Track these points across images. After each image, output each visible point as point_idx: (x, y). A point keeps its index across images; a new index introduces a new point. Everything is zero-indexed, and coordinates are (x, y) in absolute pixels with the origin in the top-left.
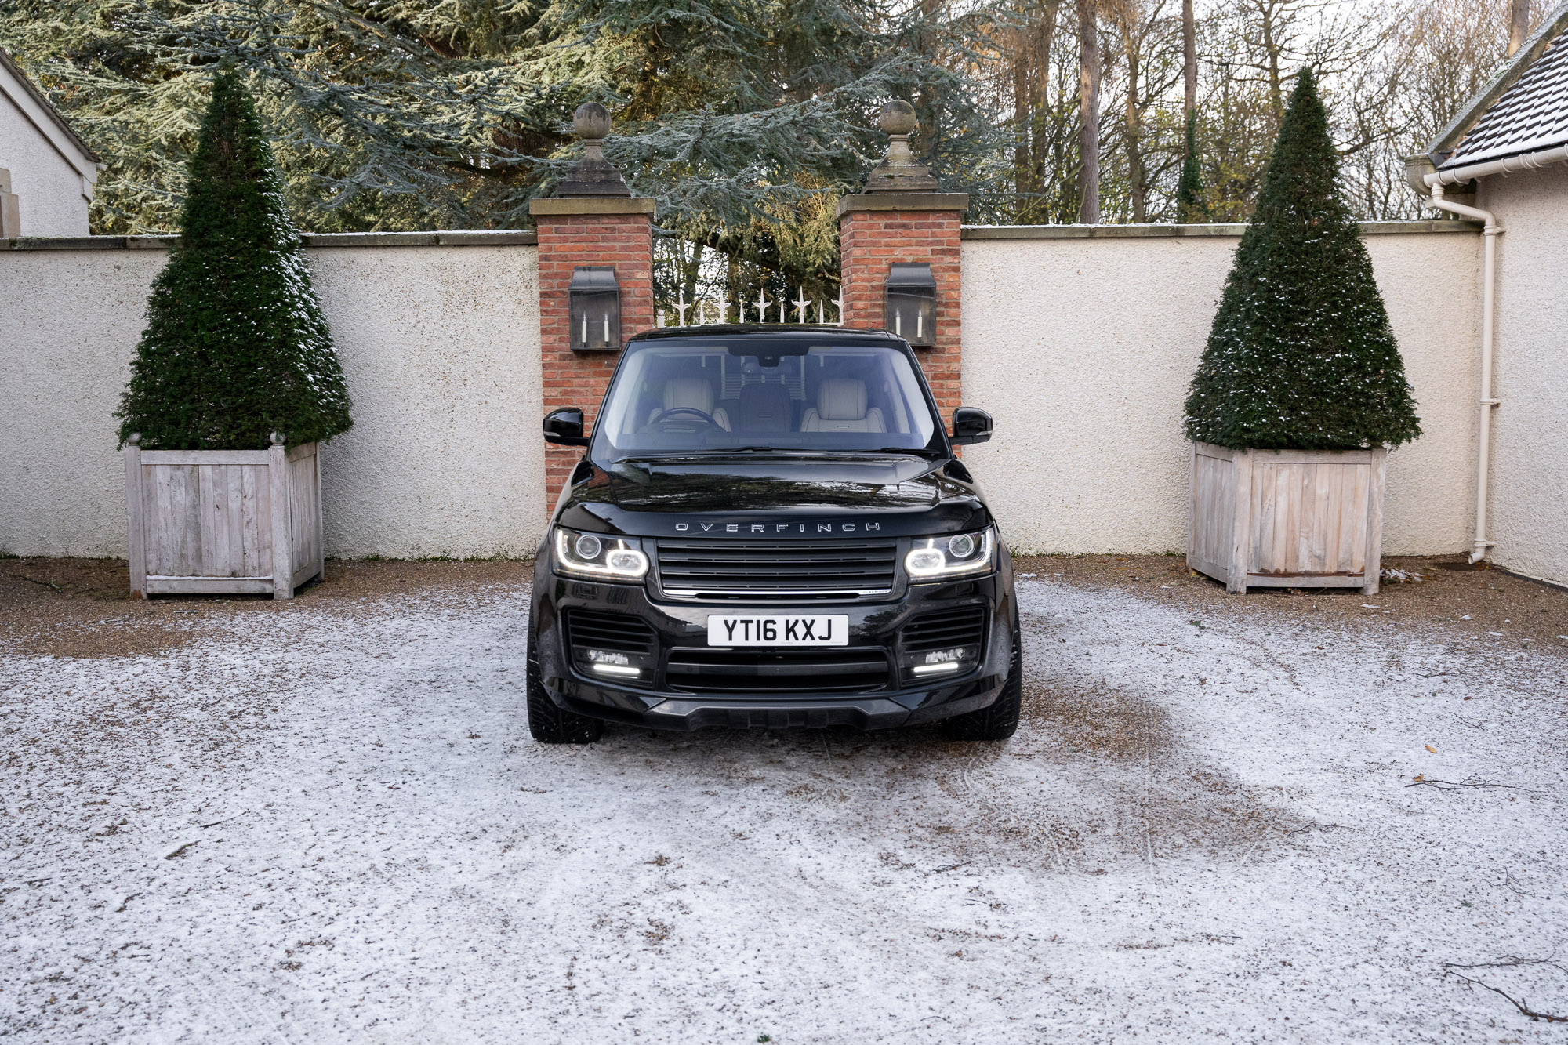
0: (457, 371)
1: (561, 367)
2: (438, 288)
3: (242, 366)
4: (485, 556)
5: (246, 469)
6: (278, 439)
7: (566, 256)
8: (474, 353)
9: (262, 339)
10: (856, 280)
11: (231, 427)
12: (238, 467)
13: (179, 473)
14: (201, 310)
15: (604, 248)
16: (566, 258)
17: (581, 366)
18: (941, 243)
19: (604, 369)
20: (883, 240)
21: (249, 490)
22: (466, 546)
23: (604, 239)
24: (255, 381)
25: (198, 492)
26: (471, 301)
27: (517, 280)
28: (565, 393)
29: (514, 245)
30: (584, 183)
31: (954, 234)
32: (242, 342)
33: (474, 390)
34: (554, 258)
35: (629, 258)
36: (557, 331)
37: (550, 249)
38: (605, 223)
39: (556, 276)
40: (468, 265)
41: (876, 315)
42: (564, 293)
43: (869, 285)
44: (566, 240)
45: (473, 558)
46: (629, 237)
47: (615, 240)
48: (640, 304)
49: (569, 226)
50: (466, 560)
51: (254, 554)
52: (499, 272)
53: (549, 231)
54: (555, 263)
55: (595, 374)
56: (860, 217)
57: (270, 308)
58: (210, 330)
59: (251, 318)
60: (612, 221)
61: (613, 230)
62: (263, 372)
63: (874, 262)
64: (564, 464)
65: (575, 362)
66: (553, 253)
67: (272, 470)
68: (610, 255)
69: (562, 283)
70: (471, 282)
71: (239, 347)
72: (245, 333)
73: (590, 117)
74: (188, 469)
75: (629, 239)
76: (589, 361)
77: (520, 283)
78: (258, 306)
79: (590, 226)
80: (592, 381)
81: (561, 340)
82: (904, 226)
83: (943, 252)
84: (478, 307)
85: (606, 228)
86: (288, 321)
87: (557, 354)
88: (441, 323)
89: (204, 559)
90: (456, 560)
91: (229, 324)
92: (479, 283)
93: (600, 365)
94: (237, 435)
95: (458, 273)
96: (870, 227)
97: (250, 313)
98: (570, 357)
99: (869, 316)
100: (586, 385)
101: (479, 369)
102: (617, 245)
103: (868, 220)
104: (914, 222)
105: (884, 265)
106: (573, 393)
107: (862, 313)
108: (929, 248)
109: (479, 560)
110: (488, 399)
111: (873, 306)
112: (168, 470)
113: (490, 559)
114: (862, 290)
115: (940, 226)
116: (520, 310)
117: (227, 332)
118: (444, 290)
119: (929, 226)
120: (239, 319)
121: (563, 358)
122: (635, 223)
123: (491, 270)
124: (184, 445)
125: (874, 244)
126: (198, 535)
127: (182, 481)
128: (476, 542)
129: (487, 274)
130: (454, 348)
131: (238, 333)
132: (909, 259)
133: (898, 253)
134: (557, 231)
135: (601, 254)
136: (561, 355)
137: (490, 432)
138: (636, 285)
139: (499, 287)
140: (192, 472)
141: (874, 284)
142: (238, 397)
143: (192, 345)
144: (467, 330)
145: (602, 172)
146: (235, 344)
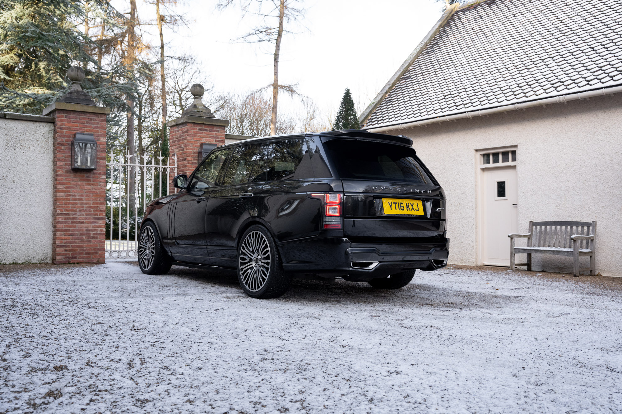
0: (10, 176)
1: (66, 176)
2: (3, 137)
4: (20, 262)
7: (70, 128)
8: (19, 168)
10: (188, 149)
15: (87, 127)
16: (70, 129)
17: (75, 176)
18: (218, 138)
19: (85, 178)
20: (198, 135)
22: (10, 258)
23: (87, 123)
26: (19, 145)
27: (42, 137)
28: (67, 187)
29: (41, 122)
30: (76, 99)
31: (223, 135)
33: (18, 185)
34: (64, 129)
35: (97, 131)
36: (65, 160)
37: (63, 124)
38: (88, 116)
39: (65, 136)
40: (19, 128)
41: (195, 163)
42: (68, 144)
43: (193, 151)
44: (70, 121)
45: (13, 263)
46: (98, 123)
47: (92, 123)
48: (102, 151)
49: (72, 115)
50: (10, 264)
52: (33, 133)
53: (63, 117)
54: (65, 131)
55: (81, 180)
56: (190, 125)
60: (91, 115)
61: (91, 119)
63: (195, 143)
64: (65, 219)
65: (72, 174)
66: (64, 126)
68: (89, 130)
69: (67, 140)
70: (19, 136)
73: (78, 72)
75: (98, 124)
76: (79, 174)
77: (43, 139)
79: (81, 116)
80: (79, 183)
81: (66, 164)
82: (206, 130)
83: (219, 141)
84: (22, 148)
85: (88, 118)
87: (64, 170)
88: (3, 154)
90: (5, 264)
92: (23, 137)
93: (83, 176)
95: (13, 132)
96: (194, 129)
98: (69, 172)
99: (192, 163)
100: (77, 185)
101: (21, 176)
102: (93, 126)
103: (193, 126)
104: (209, 129)
105: (198, 144)
106: (71, 188)
107: (190, 162)
108: (214, 139)
109: (16, 264)
110: (25, 190)
111: (194, 159)
113: (22, 264)
114: (190, 153)
115: (218, 131)
116: (42, 152)
118: (6, 138)
119: (214, 131)
121: (67, 172)
122: (101, 117)
123: (30, 132)
125: (195, 136)
128: (16, 255)
129: (27, 134)
130: (9, 165)
132: (207, 142)
133: (204, 140)
134: (66, 117)
135: (86, 129)
136: (66, 171)
137: (25, 205)
138: (100, 143)
139: (33, 140)
141: (195, 151)
144: (16, 158)
145: (83, 95)
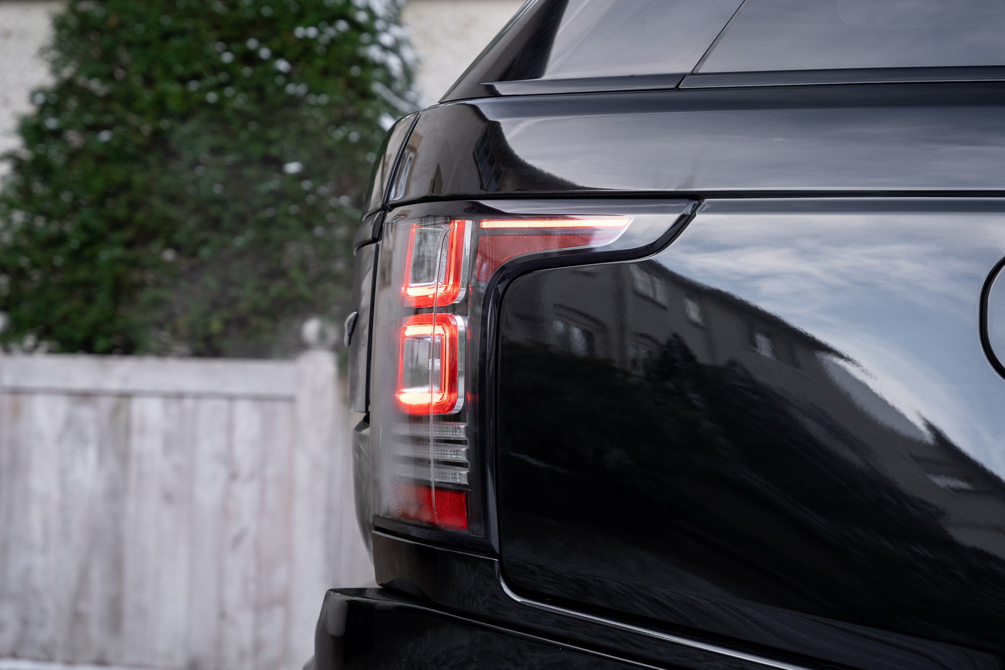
3: (248, 161)
5: (243, 409)
6: (322, 335)
9: (294, 102)
11: (215, 305)
12: (223, 404)
13: (86, 413)
14: (167, 36)
21: (245, 457)
24: (279, 196)
25: (124, 458)
32: (252, 109)
51: (245, 619)
57: (321, 32)
58: (183, 81)
59: (277, 55)
62: (300, 177)
67: (304, 409)
71: (245, 117)
72: (260, 89)
74: (106, 404)
78: (291, 31)
86: (365, 63)
89: (129, 624)
91: (225, 68)
94: (227, 323)
97: (277, 43)
112: (62, 406)
117: (220, 87)
120: (250, 58)
124: (101, 343)
126: (117, 568)
127: (92, 432)
131: (245, 89)
140: (115, 412)
142: (234, 233)
143: (141, 113)
146: (237, 112)
